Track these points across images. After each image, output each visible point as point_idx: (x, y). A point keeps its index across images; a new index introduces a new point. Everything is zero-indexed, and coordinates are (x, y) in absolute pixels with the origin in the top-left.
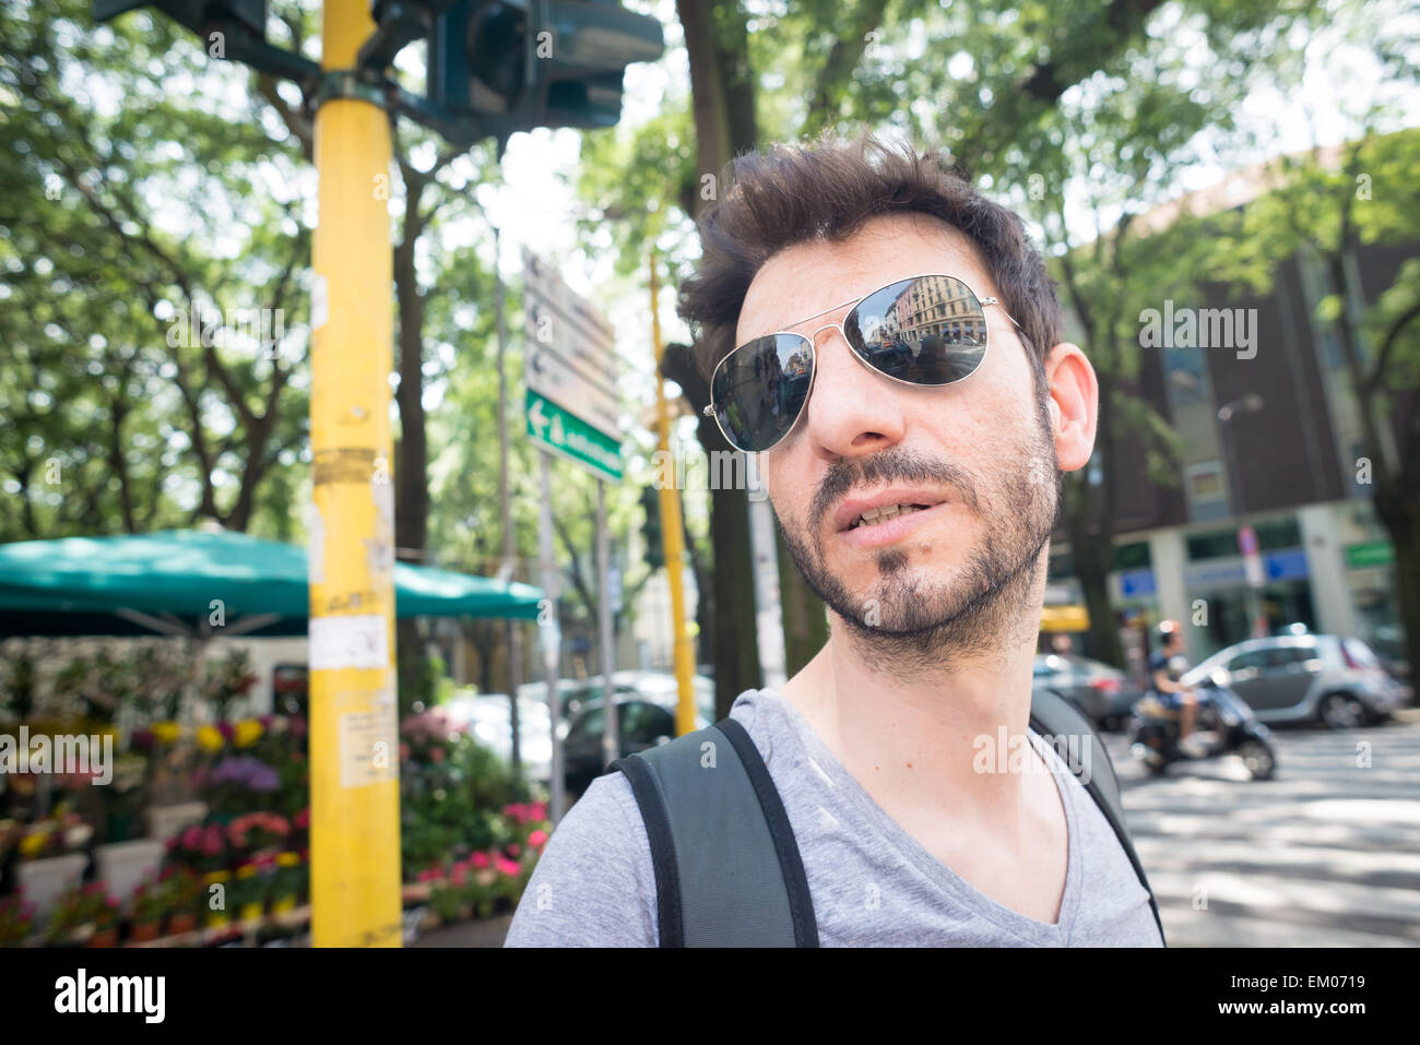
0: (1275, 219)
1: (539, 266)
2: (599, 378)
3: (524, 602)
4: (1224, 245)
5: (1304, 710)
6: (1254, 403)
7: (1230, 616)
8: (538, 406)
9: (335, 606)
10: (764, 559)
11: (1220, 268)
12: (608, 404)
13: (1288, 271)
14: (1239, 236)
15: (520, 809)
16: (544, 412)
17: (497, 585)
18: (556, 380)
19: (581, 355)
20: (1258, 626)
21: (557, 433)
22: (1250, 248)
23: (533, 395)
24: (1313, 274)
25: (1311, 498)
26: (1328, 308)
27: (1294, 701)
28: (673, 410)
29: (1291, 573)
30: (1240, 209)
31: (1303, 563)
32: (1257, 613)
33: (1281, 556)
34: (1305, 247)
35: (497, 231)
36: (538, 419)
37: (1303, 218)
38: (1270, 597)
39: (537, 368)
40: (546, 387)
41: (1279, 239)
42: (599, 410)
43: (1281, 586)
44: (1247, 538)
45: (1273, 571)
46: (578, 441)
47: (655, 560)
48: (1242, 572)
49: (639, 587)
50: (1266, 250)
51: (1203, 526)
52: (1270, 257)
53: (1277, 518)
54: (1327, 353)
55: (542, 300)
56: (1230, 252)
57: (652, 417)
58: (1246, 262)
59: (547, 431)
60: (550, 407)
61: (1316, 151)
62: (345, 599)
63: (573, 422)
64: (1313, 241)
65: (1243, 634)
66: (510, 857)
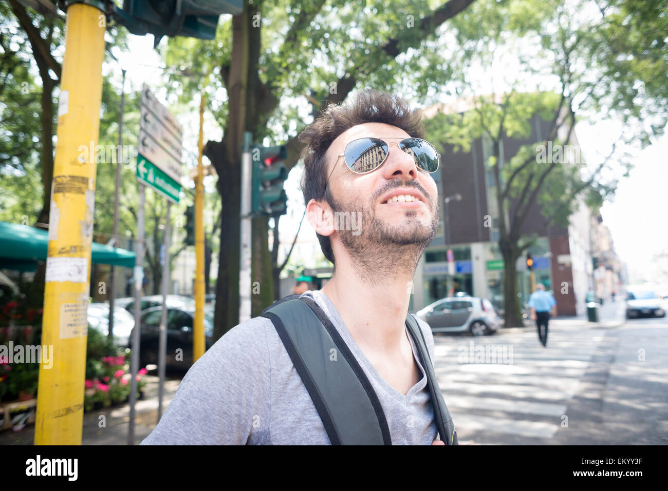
0: (475, 120)
1: (150, 94)
2: (173, 152)
3: (122, 257)
4: (454, 128)
5: (465, 327)
6: (459, 197)
7: (440, 287)
8: (143, 162)
9: (62, 252)
10: (245, 246)
11: (451, 138)
12: (176, 165)
13: (477, 143)
14: (461, 125)
15: (111, 359)
16: (145, 166)
17: (109, 248)
18: (152, 150)
19: (166, 140)
20: (450, 292)
21: (151, 177)
22: (464, 131)
23: (140, 157)
24: (487, 146)
25: (477, 240)
26: (491, 161)
27: (461, 324)
28: (205, 172)
29: (465, 271)
30: (462, 114)
31: (470, 267)
32: (450, 286)
33: (462, 263)
34: (485, 134)
35: (124, 72)
36: (142, 169)
37: (486, 122)
38: (456, 280)
39: (144, 144)
40: (148, 154)
41: (476, 130)
42: (172, 168)
43: (461, 276)
44: (450, 254)
45: (459, 269)
46: (160, 182)
47: (189, 241)
48: (447, 269)
49: (176, 255)
50: (470, 133)
51: (433, 248)
52: (471, 137)
53: (462, 247)
54: (489, 180)
55: (149, 110)
56: (456, 131)
57: (195, 174)
58: (462, 137)
59: (146, 175)
60: (149, 164)
61: (493, 95)
62: (68, 248)
63: (159, 173)
64: (489, 132)
65: (444, 295)
66: (103, 382)
